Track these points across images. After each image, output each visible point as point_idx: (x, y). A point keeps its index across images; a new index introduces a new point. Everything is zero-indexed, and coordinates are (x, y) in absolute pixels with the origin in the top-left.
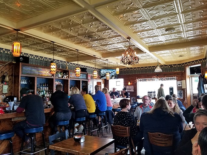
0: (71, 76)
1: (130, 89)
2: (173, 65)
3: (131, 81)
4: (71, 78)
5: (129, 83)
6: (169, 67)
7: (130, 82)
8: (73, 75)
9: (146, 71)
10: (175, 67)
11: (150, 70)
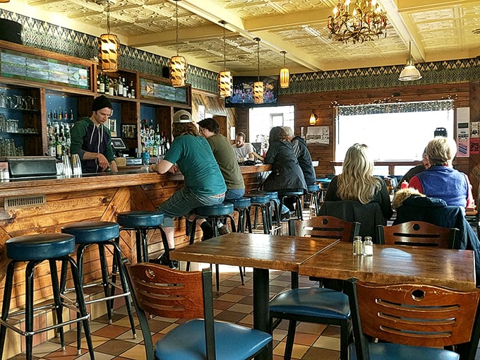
0: (143, 92)
1: (318, 137)
2: (448, 62)
3: (317, 114)
4: (142, 97)
5: (313, 120)
6: (436, 67)
7: (315, 116)
8: (149, 89)
9: (364, 80)
10: (451, 69)
11: (376, 78)
